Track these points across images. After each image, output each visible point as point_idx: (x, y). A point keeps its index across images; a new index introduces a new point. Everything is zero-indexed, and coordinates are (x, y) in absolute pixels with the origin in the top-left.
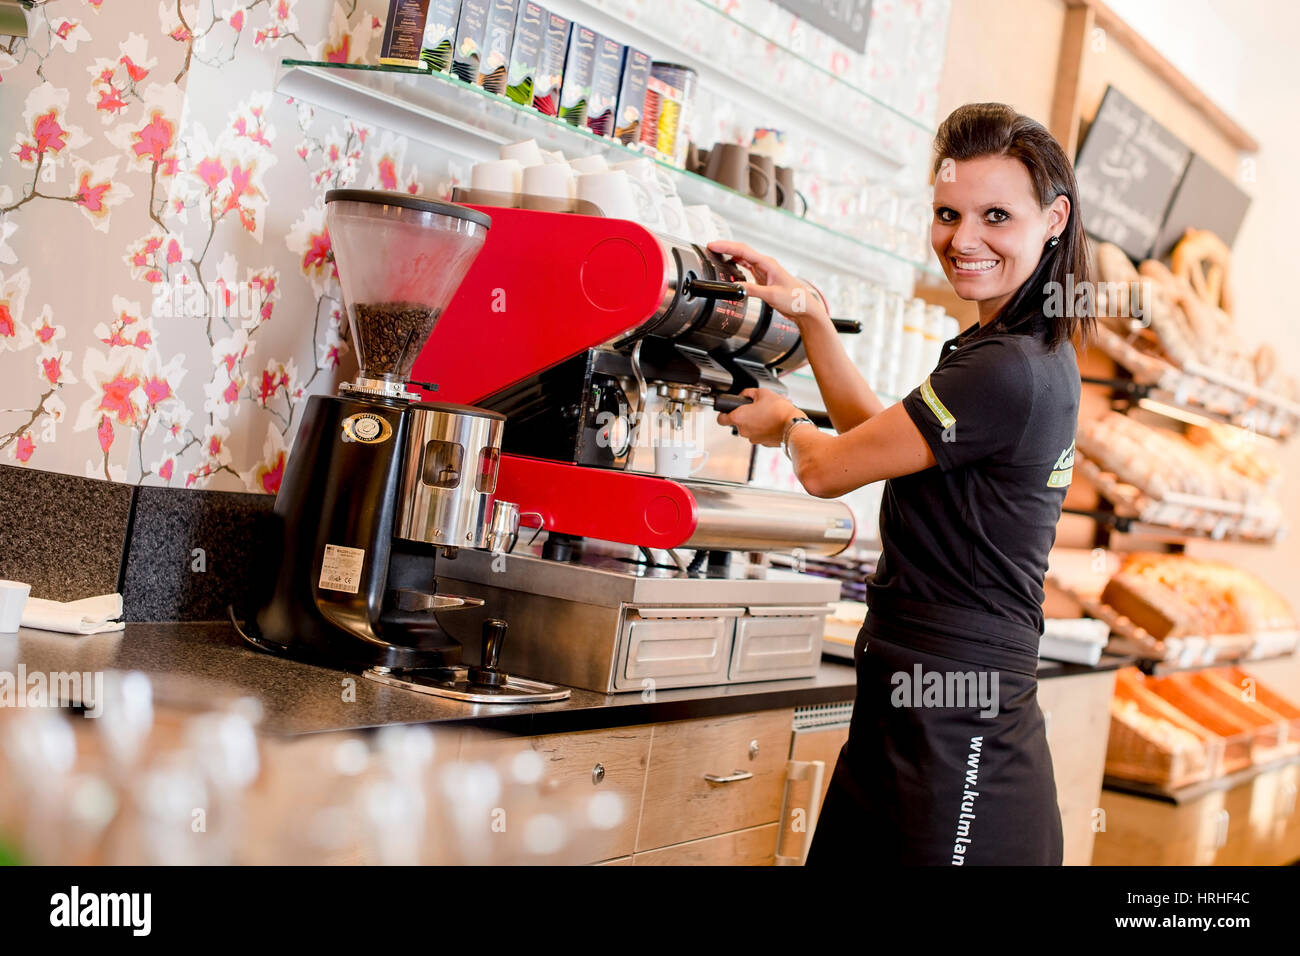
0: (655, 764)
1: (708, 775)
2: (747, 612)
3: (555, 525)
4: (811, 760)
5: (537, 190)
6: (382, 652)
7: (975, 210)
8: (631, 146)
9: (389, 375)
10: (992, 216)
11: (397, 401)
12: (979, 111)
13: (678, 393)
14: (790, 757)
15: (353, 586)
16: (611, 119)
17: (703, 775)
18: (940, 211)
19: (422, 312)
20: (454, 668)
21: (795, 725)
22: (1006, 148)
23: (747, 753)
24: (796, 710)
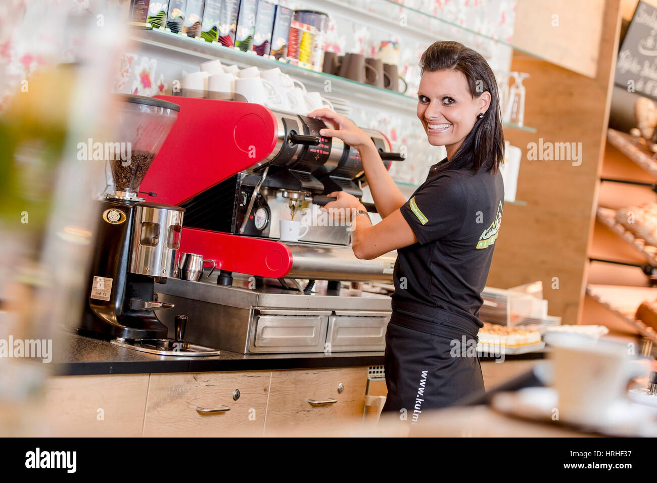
0: (274, 392)
1: (310, 400)
2: (334, 314)
3: (222, 266)
4: (378, 396)
5: (215, 88)
6: (121, 330)
7: (437, 98)
8: (281, 60)
9: (128, 189)
10: (446, 101)
11: (132, 202)
12: (442, 45)
13: (293, 195)
14: (366, 394)
15: (107, 297)
16: (268, 46)
17: (307, 400)
18: (421, 97)
19: (142, 156)
20: (163, 340)
21: (370, 376)
22: (455, 65)
23: (337, 390)
24: (371, 368)
